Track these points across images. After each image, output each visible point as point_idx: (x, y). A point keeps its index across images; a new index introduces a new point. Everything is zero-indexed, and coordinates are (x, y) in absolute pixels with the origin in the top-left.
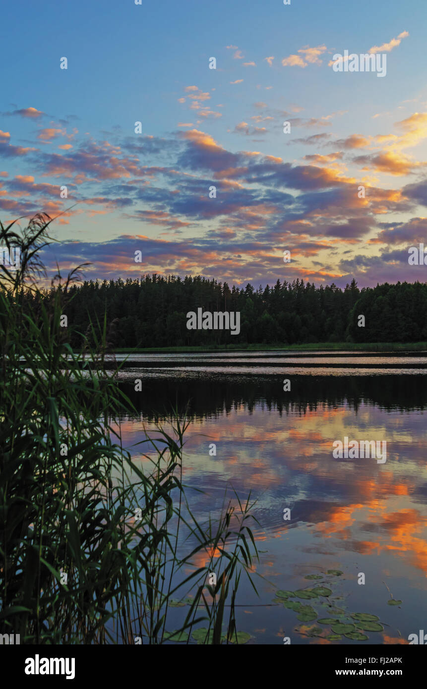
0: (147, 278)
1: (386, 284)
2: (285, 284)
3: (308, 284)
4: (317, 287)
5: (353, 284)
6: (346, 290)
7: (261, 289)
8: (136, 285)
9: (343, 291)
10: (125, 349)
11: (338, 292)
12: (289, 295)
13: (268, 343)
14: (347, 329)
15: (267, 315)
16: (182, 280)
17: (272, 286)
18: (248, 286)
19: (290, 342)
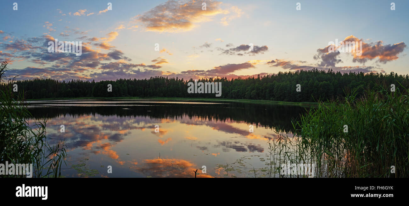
0: (35, 79)
1: (103, 81)
2: (74, 80)
3: (81, 81)
4: (84, 81)
5: (94, 81)
6: (92, 82)
7: (67, 82)
8: (32, 81)
9: (91, 82)
10: (29, 100)
11: (90, 83)
12: (76, 84)
13: (70, 97)
14: (92, 93)
15: (69, 89)
16: (45, 79)
17: (71, 81)
18: (64, 81)
19: (76, 97)
